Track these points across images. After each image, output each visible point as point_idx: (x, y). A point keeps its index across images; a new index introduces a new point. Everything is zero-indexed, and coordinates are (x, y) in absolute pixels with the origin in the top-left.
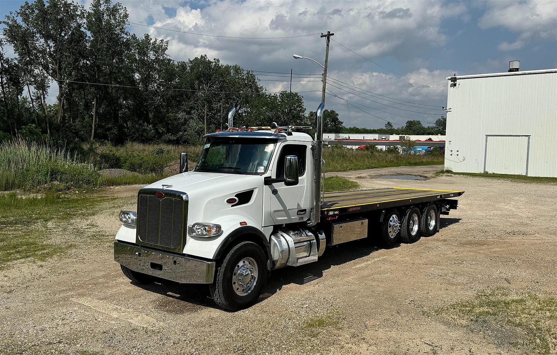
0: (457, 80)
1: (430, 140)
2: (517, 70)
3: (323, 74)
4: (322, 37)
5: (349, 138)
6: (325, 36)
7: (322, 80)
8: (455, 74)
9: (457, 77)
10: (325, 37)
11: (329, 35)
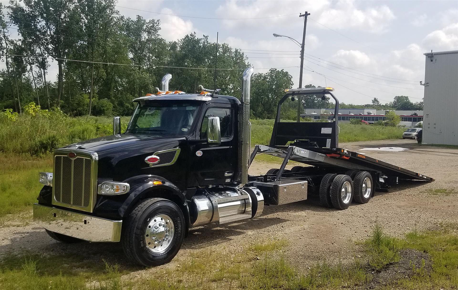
0: (434, 56)
1: (415, 114)
4: (300, 16)
6: (303, 15)
7: (300, 57)
9: (434, 53)
11: (307, 14)
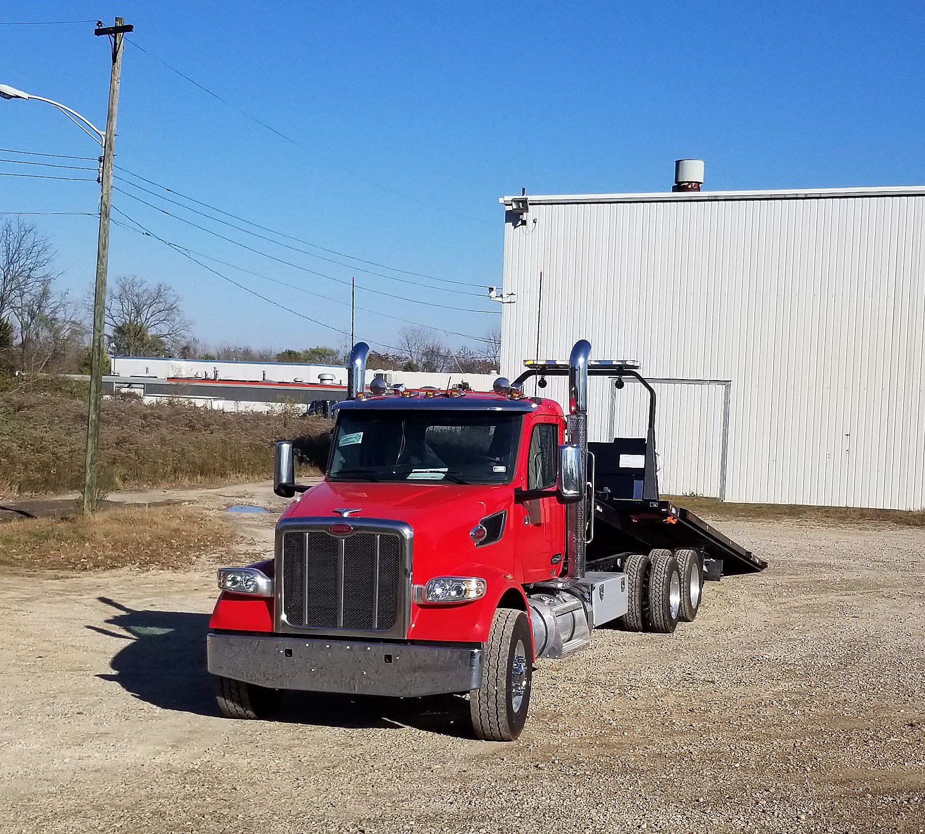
0: (530, 207)
1: (464, 386)
2: (697, 186)
3: (100, 158)
4: (99, 32)
5: (216, 375)
6: (108, 31)
7: (99, 179)
8: (524, 189)
9: (531, 198)
10: (108, 34)
